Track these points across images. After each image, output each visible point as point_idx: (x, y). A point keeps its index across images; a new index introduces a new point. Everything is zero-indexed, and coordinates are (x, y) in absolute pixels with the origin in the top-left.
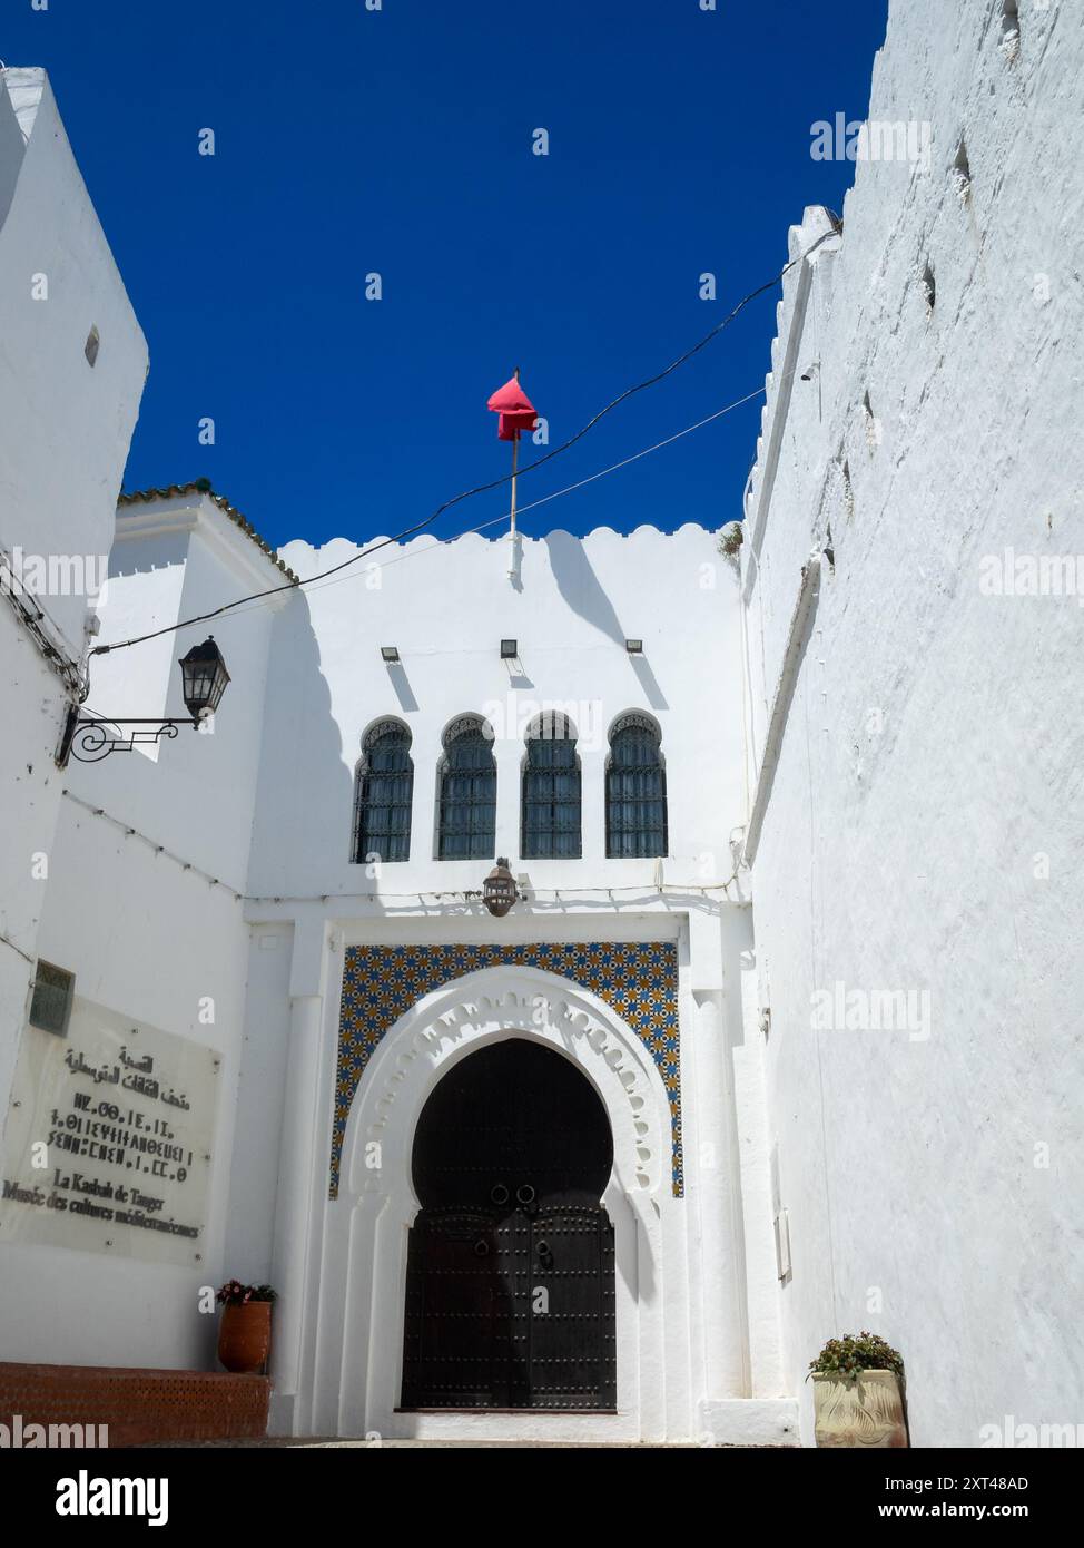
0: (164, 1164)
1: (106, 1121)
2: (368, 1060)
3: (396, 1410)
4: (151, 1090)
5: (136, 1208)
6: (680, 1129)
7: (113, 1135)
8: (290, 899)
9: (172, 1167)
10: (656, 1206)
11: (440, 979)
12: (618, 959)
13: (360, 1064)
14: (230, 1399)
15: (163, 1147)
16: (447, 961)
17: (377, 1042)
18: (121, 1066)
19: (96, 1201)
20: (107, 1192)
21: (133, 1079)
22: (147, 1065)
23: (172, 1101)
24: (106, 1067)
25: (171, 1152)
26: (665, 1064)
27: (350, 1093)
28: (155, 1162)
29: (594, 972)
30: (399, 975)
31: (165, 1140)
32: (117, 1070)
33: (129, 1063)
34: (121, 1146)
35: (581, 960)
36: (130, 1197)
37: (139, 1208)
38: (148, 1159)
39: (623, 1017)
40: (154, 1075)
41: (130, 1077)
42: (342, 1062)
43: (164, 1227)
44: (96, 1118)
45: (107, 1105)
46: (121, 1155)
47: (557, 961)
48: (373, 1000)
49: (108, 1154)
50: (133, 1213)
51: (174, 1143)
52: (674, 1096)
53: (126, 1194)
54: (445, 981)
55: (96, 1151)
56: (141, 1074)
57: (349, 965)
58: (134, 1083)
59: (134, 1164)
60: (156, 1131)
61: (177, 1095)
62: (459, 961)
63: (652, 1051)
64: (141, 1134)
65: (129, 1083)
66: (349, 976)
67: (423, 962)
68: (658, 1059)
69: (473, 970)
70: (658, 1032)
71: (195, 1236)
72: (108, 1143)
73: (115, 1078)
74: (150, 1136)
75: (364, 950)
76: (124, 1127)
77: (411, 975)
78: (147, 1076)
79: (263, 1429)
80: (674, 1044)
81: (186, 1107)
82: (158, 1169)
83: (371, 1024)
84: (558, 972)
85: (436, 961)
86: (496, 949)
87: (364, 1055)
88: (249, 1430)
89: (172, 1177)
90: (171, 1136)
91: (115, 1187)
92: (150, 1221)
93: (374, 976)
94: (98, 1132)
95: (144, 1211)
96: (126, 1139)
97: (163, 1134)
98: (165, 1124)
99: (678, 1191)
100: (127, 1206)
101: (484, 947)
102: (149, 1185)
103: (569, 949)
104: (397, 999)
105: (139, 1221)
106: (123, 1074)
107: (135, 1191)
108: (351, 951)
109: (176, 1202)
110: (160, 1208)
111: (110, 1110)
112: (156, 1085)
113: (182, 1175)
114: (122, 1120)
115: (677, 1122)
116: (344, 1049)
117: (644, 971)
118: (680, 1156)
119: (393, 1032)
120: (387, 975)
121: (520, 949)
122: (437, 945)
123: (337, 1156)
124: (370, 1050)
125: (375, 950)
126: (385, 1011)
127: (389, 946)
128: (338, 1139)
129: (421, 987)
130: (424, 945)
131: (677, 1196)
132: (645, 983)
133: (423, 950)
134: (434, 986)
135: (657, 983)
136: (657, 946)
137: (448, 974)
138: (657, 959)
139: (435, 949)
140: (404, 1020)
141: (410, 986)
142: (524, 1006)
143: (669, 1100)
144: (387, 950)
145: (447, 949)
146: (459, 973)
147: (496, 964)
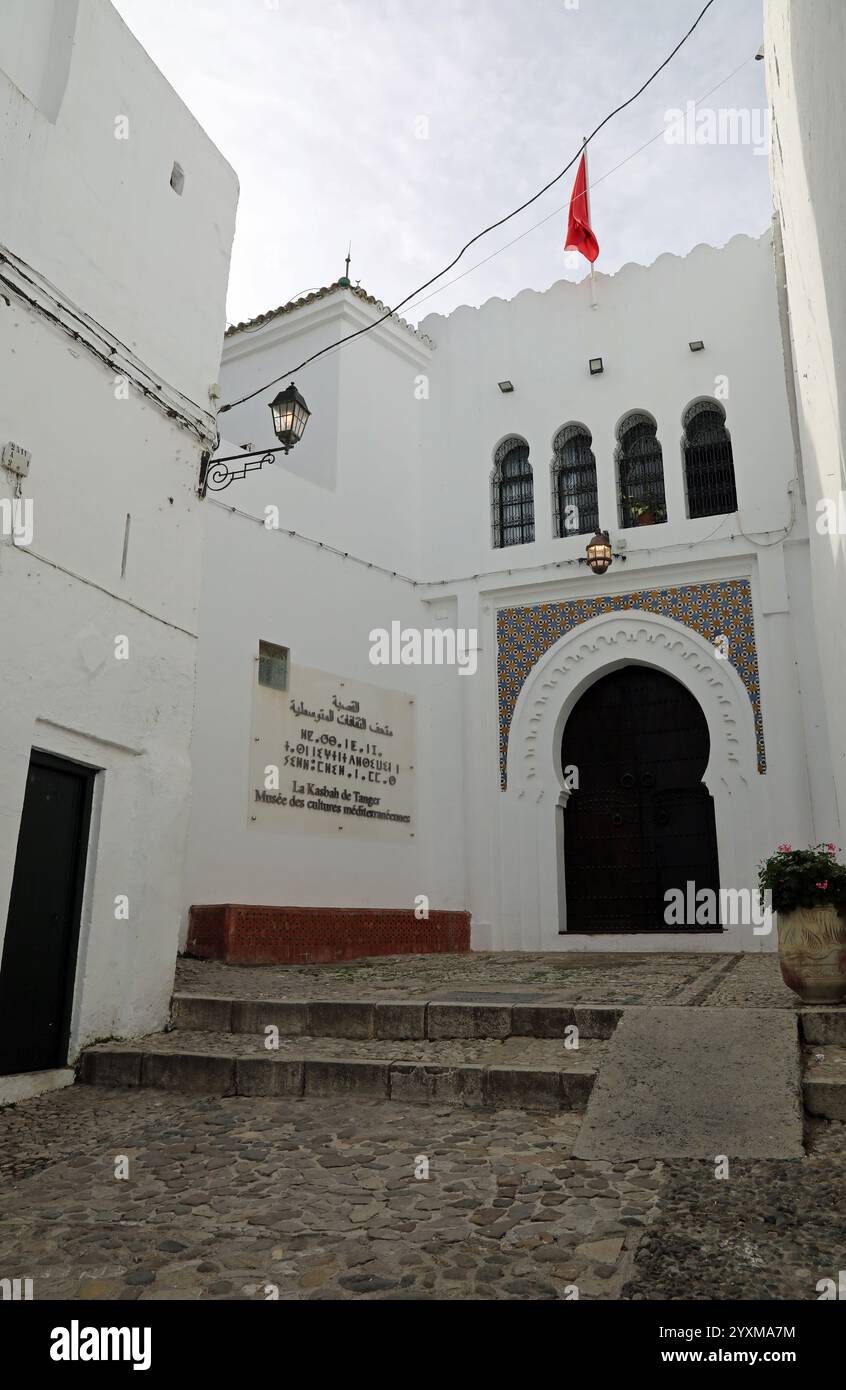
0: (377, 774)
1: (328, 747)
2: (519, 692)
3: (560, 933)
4: (360, 724)
5: (358, 804)
6: (761, 722)
7: (334, 756)
8: (453, 581)
9: (384, 776)
10: (744, 780)
11: (567, 627)
12: (704, 596)
13: (515, 694)
14: (439, 927)
15: (375, 762)
16: (572, 613)
17: (525, 678)
18: (333, 708)
19: (326, 800)
20: (334, 794)
21: (345, 717)
22: (355, 707)
23: (379, 731)
24: (322, 710)
25: (382, 766)
26: (746, 674)
27: (509, 716)
28: (370, 773)
29: (685, 609)
30: (537, 627)
31: (376, 758)
32: (331, 712)
33: (340, 707)
34: (342, 763)
35: (674, 601)
36: (353, 797)
37: (361, 804)
38: (363, 771)
40: (361, 714)
41: (342, 716)
42: (502, 694)
43: (382, 816)
44: (319, 746)
45: (326, 736)
46: (342, 771)
47: (655, 604)
48: (520, 647)
49: (332, 769)
50: (357, 808)
51: (384, 759)
52: (755, 696)
53: (350, 795)
54: (571, 628)
55: (323, 767)
56: (350, 714)
57: (501, 624)
58: (347, 720)
59: (353, 775)
60: (368, 751)
61: (382, 726)
62: (581, 612)
63: (735, 665)
64: (357, 754)
65: (342, 720)
66: (501, 632)
67: (554, 616)
68: (740, 671)
69: (592, 618)
71: (408, 821)
72: (330, 761)
73: (330, 718)
74: (363, 756)
75: (510, 612)
76: (343, 750)
77: (545, 626)
78: (356, 715)
79: (468, 946)
80: (752, 656)
81: (391, 734)
82: (373, 777)
83: (520, 665)
84: (657, 612)
85: (563, 614)
86: (608, 599)
87: (517, 688)
88: (456, 947)
89: (385, 782)
90: (380, 755)
91: (341, 792)
92: (371, 812)
93: (519, 630)
94: (323, 754)
95: (365, 806)
96: (345, 758)
97: (374, 754)
98: (374, 747)
99: (762, 769)
100: (351, 803)
101: (598, 600)
102: (367, 789)
103: (664, 593)
104: (537, 645)
105: (361, 812)
106: (337, 714)
107: (356, 793)
108: (501, 614)
109: (389, 799)
110: (378, 803)
111: (332, 740)
112: (364, 721)
113: (392, 780)
114: (340, 746)
115: (758, 717)
116: (502, 685)
117: (725, 604)
118: (762, 742)
119: (536, 669)
120: (528, 628)
121: (626, 598)
122: (563, 602)
123: (504, 761)
124: (521, 684)
125: (518, 611)
126: (529, 655)
127: (528, 606)
128: (504, 749)
129: (554, 634)
130: (553, 603)
131: (761, 773)
132: (726, 613)
133: (553, 607)
134: (563, 633)
135: (736, 612)
136: (734, 583)
137: (573, 623)
138: (734, 594)
139: (562, 605)
140: (543, 660)
141: (546, 635)
142: (632, 640)
143: (751, 701)
144: (527, 610)
145: (571, 604)
146: (581, 621)
147: (608, 611)
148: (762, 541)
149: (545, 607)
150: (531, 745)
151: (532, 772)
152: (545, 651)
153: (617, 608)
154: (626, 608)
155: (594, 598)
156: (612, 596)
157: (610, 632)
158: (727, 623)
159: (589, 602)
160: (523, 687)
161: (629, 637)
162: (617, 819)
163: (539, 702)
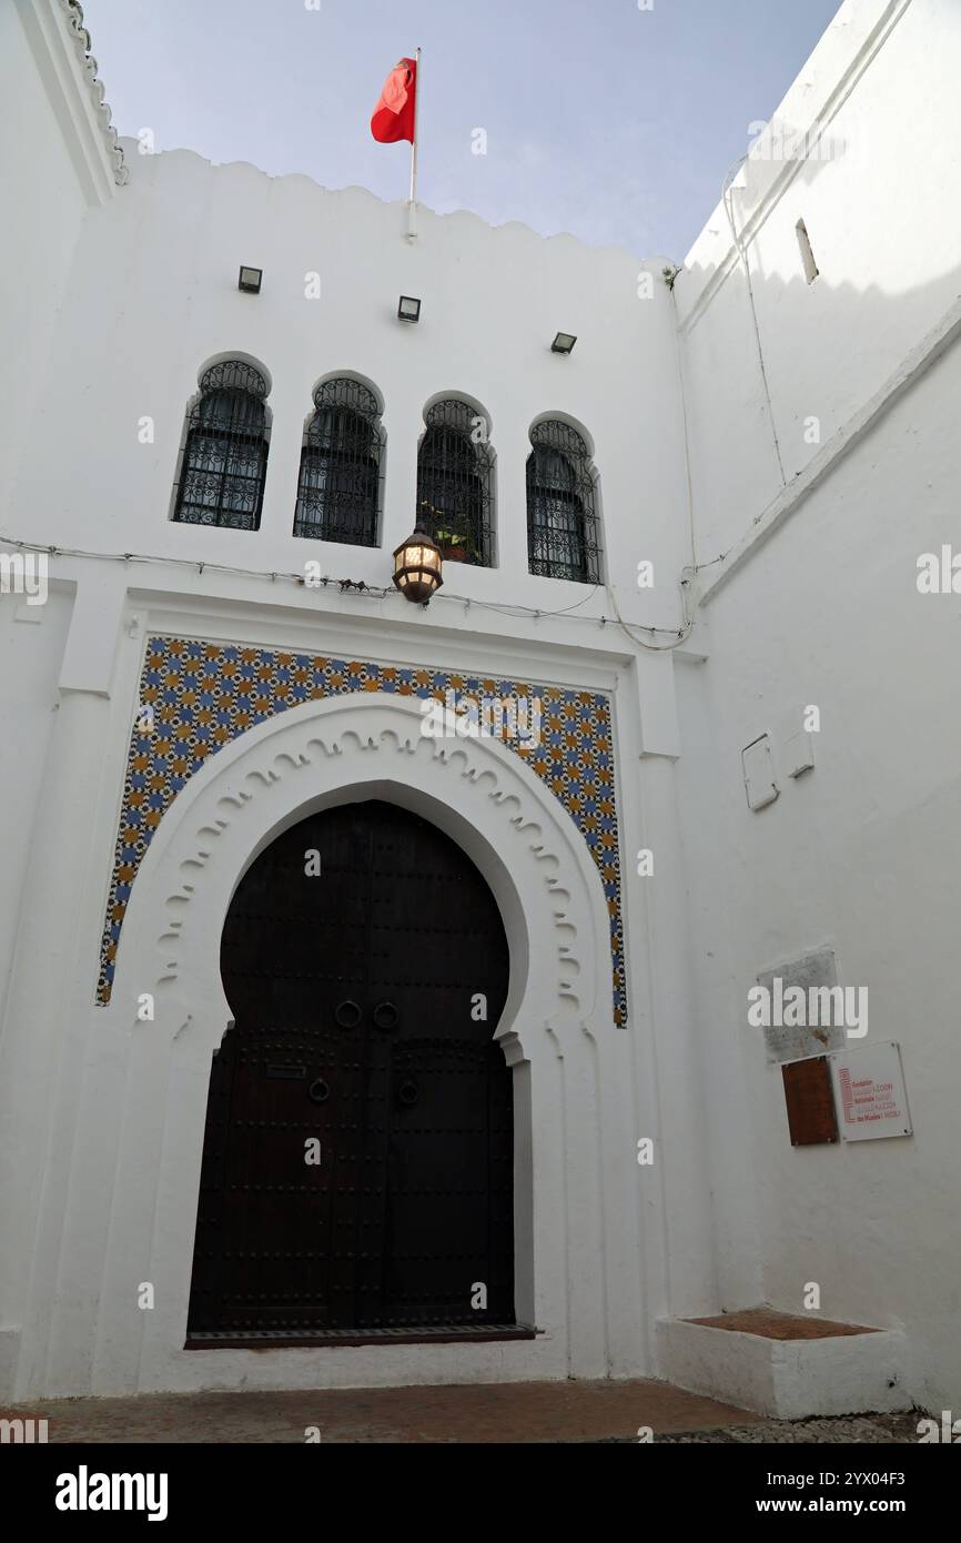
2: (171, 800)
6: (620, 935)
8: (72, 553)
10: (588, 1035)
11: (290, 699)
13: (160, 804)
17: (189, 776)
26: (600, 848)
27: (140, 846)
30: (228, 685)
39: (545, 781)
42: (132, 799)
48: (187, 715)
52: (612, 890)
54: (298, 703)
57: (154, 663)
62: (320, 678)
63: (583, 830)
66: (151, 677)
67: (266, 673)
68: (591, 841)
69: (339, 693)
70: (590, 806)
75: (176, 645)
77: (246, 687)
80: (611, 820)
83: (181, 749)
85: (285, 674)
86: (373, 669)
87: (167, 792)
93: (190, 682)
99: (620, 1019)
101: (355, 665)
104: (223, 718)
108: (156, 644)
115: (616, 925)
116: (135, 781)
117: (572, 727)
118: (622, 971)
119: (213, 764)
120: (211, 684)
121: (407, 674)
122: (287, 652)
123: (111, 938)
124: (178, 786)
125: (194, 648)
126: (203, 733)
127: (216, 644)
128: (116, 912)
129: (262, 706)
130: (267, 650)
131: (619, 1026)
132: (571, 740)
133: (266, 657)
134: (281, 708)
135: (587, 743)
136: (585, 697)
137: (301, 695)
138: (585, 714)
139: (285, 659)
140: (232, 749)
141: (244, 703)
142: (407, 750)
143: (607, 895)
144: (213, 650)
145: (302, 660)
146: (318, 695)
147: (372, 688)
148: (645, 639)
149: (249, 654)
150: (177, 913)
151: (172, 972)
152: (237, 733)
153: (388, 689)
154: (405, 692)
155: (349, 661)
156: (381, 665)
157: (369, 726)
158: (573, 757)
159: (337, 665)
160: (182, 794)
161: (402, 744)
162: (320, 1089)
163: (207, 830)
